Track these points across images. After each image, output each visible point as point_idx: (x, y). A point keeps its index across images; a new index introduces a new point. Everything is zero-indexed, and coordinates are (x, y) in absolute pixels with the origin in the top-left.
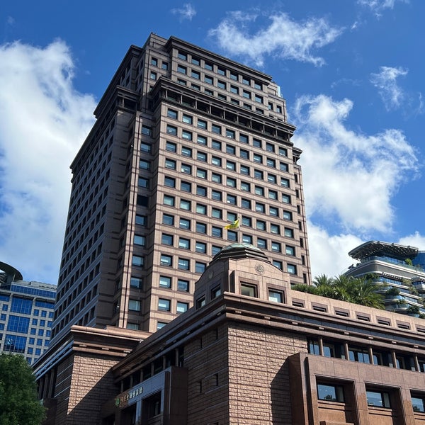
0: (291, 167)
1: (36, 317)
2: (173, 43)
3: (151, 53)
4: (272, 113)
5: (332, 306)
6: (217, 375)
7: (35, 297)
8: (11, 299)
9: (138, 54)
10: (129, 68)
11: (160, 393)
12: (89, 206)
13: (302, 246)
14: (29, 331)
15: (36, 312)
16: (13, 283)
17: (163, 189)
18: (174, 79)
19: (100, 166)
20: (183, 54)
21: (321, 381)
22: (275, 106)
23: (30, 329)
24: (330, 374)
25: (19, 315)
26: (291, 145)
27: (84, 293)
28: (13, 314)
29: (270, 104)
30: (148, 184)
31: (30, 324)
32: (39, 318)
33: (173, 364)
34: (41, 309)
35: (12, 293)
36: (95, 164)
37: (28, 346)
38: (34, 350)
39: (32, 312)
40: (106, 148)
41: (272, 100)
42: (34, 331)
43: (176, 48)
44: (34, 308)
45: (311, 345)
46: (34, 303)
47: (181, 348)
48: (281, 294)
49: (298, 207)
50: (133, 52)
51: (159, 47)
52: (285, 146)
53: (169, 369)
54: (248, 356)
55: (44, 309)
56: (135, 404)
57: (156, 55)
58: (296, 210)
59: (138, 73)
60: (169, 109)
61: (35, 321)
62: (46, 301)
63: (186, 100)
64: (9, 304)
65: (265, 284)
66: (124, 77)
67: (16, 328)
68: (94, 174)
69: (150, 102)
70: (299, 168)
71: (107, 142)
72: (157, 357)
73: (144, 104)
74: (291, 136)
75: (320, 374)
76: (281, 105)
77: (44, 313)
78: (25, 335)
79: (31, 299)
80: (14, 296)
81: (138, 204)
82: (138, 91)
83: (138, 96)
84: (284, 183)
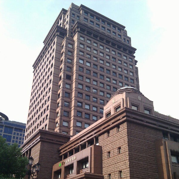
0: (134, 67)
2: (82, 8)
3: (72, 11)
4: (125, 43)
8: (4, 128)
9: (65, 12)
10: (61, 19)
15: (15, 134)
17: (78, 72)
20: (86, 13)
22: (126, 40)
25: (7, 134)
28: (4, 134)
29: (124, 39)
32: (16, 136)
33: (93, 144)
34: (16, 132)
39: (13, 133)
40: (51, 54)
41: (125, 37)
42: (13, 141)
43: (83, 10)
44: (14, 131)
47: (96, 137)
48: (150, 111)
51: (75, 9)
52: (131, 57)
55: (18, 132)
56: (73, 164)
59: (65, 21)
60: (81, 36)
61: (14, 137)
62: (19, 129)
63: (88, 32)
64: (3, 129)
66: (58, 23)
69: (72, 33)
70: (137, 68)
71: (51, 51)
72: (83, 142)
74: (134, 53)
76: (129, 39)
77: (18, 134)
78: (10, 143)
79: (13, 128)
80: (6, 126)
81: (66, 78)
82: (66, 28)
83: (66, 30)
84: (131, 74)
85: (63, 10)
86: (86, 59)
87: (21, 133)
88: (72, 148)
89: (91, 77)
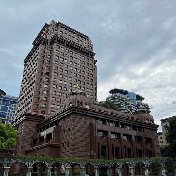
0: (93, 66)
1: (10, 107)
2: (59, 24)
3: (52, 27)
4: (89, 49)
5: (103, 109)
6: (69, 129)
7: (10, 100)
8: (2, 101)
9: (47, 26)
10: (45, 31)
11: (52, 133)
12: (30, 74)
13: (95, 90)
14: (8, 111)
15: (10, 105)
16: (3, 96)
17: (54, 70)
18: (59, 36)
19: (34, 61)
20: (62, 28)
21: (99, 131)
22: (90, 46)
23: (8, 110)
24: (101, 129)
25: (4, 106)
26: (94, 59)
27: (28, 101)
28: (2, 105)
30: (49, 69)
31: (8, 109)
32: (11, 107)
33: (56, 125)
34: (12, 104)
35: (3, 99)
36: (32, 61)
37: (7, 116)
38: (12, 117)
39: (9, 105)
40: (36, 56)
41: (89, 45)
42: (9, 111)
43: (60, 26)
44: (9, 104)
45: (97, 120)
46: (9, 102)
47: (59, 120)
48: (89, 106)
49: (95, 78)
50: (46, 26)
51: (54, 25)
52: (92, 59)
53: (55, 126)
54: (79, 123)
56: (44, 136)
57: (53, 28)
58: (94, 79)
59: (47, 33)
60: (57, 45)
61: (10, 108)
62: (14, 102)
63: (62, 43)
65: (85, 103)
66: (43, 33)
67: (3, 110)
68: (32, 64)
69: (51, 43)
70: (96, 66)
71: (36, 54)
72: (51, 122)
73: (49, 43)
74: (94, 56)
75: (99, 129)
76: (91, 46)
77: (13, 106)
78: (6, 112)
79: (9, 101)
80: (3, 100)
81: (46, 74)
82: (47, 38)
83: (47, 40)
84: (91, 71)
85: (46, 24)
86: (60, 61)
87: (15, 105)
88: (45, 125)
89: (63, 74)
